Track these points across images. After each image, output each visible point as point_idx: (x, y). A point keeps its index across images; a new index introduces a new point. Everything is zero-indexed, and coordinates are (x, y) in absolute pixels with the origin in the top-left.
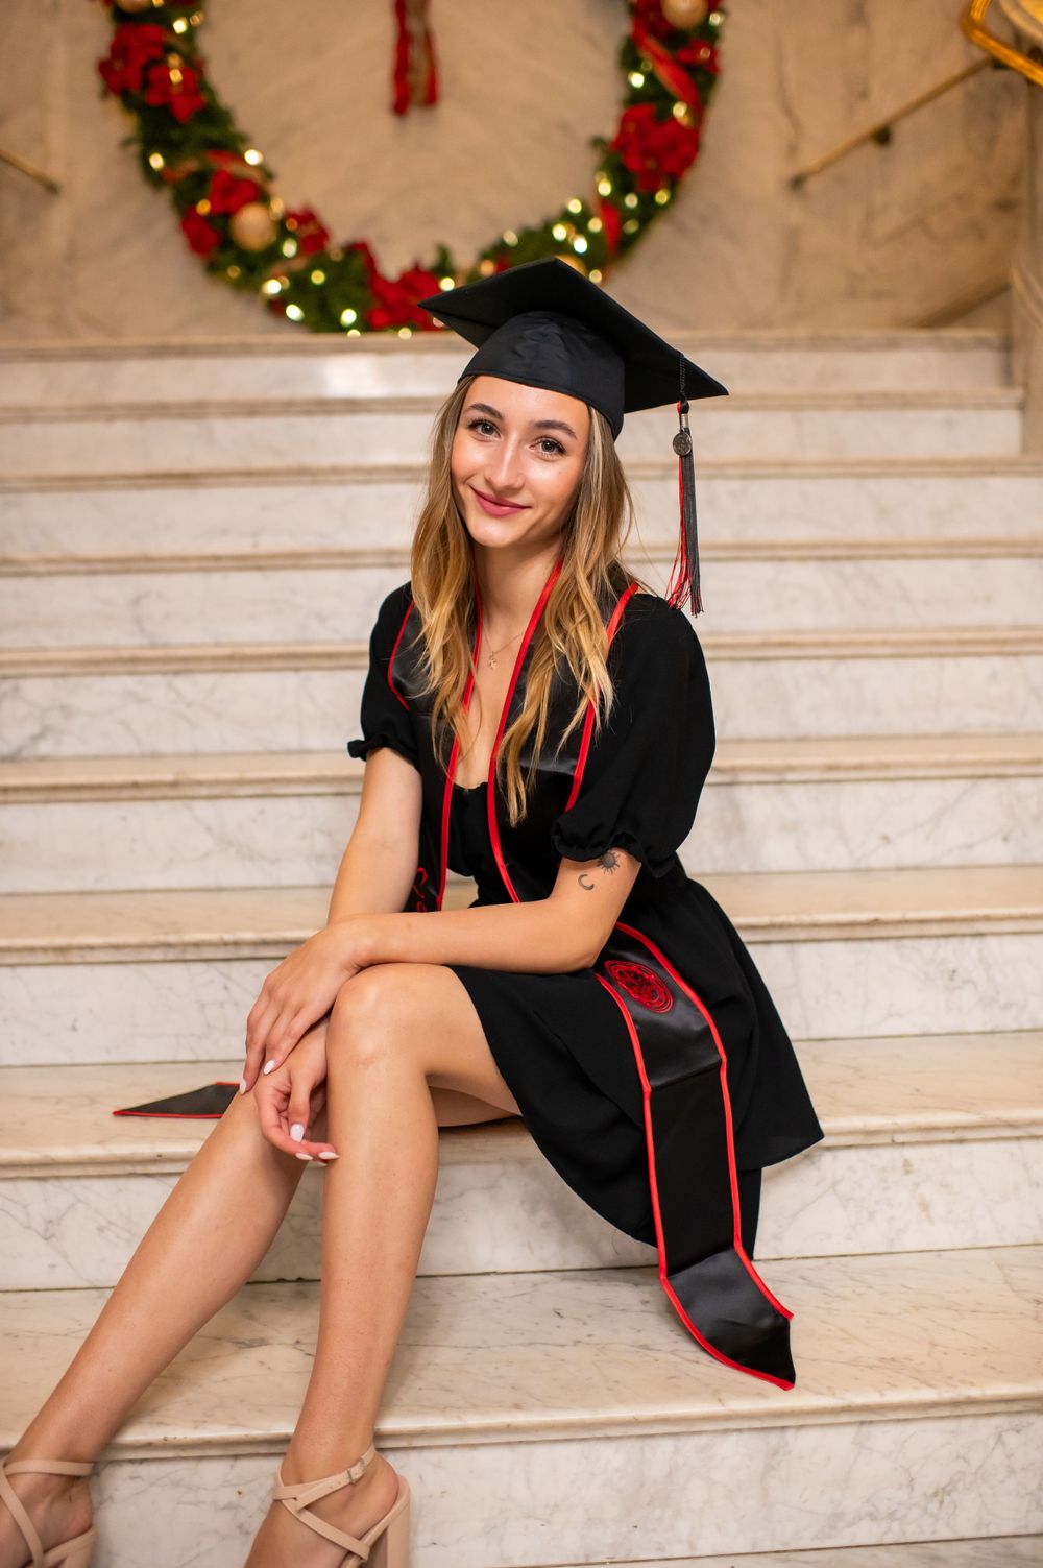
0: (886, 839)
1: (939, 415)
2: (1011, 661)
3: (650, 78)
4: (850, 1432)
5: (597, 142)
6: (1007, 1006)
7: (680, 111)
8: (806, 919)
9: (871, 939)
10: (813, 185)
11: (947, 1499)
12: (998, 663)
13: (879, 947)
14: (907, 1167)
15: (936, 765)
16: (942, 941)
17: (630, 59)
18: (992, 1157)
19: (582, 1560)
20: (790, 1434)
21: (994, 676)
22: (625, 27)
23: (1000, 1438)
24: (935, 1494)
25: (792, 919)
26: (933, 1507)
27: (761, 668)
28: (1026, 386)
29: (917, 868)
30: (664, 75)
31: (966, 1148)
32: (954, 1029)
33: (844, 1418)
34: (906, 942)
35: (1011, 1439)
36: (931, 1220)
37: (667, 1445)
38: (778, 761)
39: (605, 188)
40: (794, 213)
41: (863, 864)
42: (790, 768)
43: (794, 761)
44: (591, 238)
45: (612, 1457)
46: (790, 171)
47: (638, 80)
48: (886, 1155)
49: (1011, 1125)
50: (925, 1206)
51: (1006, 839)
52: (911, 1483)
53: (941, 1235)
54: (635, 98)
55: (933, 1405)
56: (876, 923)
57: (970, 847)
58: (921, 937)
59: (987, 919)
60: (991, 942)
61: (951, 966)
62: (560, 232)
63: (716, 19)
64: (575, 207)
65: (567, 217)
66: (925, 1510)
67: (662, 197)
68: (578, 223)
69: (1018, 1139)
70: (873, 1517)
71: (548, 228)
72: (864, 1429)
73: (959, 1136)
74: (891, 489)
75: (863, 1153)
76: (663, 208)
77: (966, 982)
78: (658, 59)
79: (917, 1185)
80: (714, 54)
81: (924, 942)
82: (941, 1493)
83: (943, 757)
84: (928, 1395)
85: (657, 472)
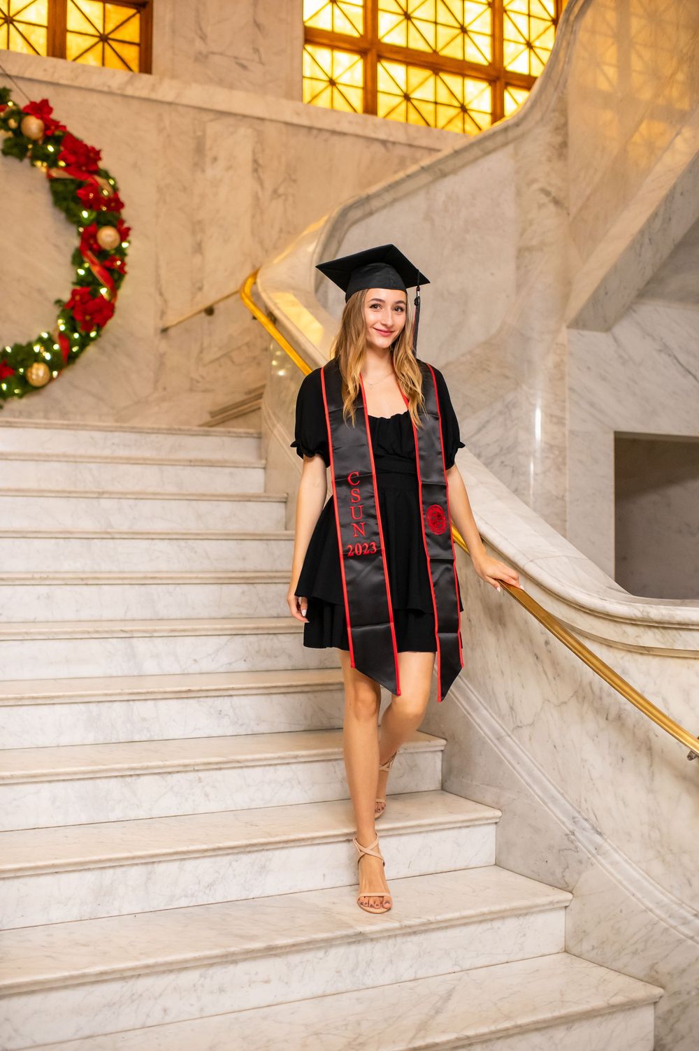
0: (195, 661)
1: (227, 470)
2: (251, 586)
3: (88, 271)
4: (176, 864)
5: (58, 302)
6: (242, 725)
7: (104, 291)
8: (162, 690)
9: (187, 698)
10: (172, 332)
11: (212, 888)
12: (245, 587)
13: (191, 701)
14: (200, 780)
15: (216, 629)
16: (216, 699)
17: (77, 260)
18: (232, 775)
19: (79, 919)
20: (156, 865)
21: (243, 593)
22: (76, 242)
23: (230, 864)
24: (208, 886)
25: (156, 690)
26: (207, 891)
27: (143, 588)
28: (266, 459)
29: (208, 673)
30: (96, 270)
31: (222, 772)
32: (221, 734)
33: (175, 857)
34: (201, 699)
35: (234, 864)
36: (209, 800)
37: (111, 871)
38: (150, 628)
39: (62, 328)
40: (163, 346)
41: (186, 672)
42: (155, 631)
43: (157, 628)
44: (54, 354)
45: (90, 877)
46: (161, 325)
47: (81, 272)
48: (191, 776)
49: (238, 762)
50: (207, 795)
51: (245, 661)
52: (199, 883)
53: (213, 807)
54: (80, 281)
55: (206, 851)
56: (190, 691)
57: (230, 664)
58: (207, 697)
59: (233, 689)
60: (235, 698)
61: (219, 709)
62: (37, 348)
63: (125, 245)
64: (45, 336)
65: (40, 340)
66: (205, 893)
67: (93, 334)
68: (46, 344)
69: (242, 767)
70: (186, 896)
71: (30, 345)
72: (183, 862)
73: (219, 766)
74: (204, 506)
75: (183, 774)
76: (93, 339)
77: (225, 715)
78: (92, 262)
79: (204, 787)
80: (123, 264)
81: (209, 699)
82: (210, 886)
83: (219, 626)
84: (204, 847)
85: (95, 496)
